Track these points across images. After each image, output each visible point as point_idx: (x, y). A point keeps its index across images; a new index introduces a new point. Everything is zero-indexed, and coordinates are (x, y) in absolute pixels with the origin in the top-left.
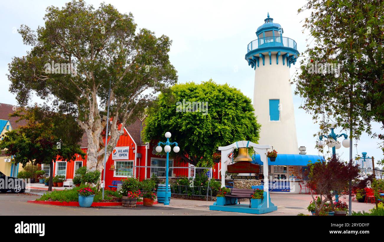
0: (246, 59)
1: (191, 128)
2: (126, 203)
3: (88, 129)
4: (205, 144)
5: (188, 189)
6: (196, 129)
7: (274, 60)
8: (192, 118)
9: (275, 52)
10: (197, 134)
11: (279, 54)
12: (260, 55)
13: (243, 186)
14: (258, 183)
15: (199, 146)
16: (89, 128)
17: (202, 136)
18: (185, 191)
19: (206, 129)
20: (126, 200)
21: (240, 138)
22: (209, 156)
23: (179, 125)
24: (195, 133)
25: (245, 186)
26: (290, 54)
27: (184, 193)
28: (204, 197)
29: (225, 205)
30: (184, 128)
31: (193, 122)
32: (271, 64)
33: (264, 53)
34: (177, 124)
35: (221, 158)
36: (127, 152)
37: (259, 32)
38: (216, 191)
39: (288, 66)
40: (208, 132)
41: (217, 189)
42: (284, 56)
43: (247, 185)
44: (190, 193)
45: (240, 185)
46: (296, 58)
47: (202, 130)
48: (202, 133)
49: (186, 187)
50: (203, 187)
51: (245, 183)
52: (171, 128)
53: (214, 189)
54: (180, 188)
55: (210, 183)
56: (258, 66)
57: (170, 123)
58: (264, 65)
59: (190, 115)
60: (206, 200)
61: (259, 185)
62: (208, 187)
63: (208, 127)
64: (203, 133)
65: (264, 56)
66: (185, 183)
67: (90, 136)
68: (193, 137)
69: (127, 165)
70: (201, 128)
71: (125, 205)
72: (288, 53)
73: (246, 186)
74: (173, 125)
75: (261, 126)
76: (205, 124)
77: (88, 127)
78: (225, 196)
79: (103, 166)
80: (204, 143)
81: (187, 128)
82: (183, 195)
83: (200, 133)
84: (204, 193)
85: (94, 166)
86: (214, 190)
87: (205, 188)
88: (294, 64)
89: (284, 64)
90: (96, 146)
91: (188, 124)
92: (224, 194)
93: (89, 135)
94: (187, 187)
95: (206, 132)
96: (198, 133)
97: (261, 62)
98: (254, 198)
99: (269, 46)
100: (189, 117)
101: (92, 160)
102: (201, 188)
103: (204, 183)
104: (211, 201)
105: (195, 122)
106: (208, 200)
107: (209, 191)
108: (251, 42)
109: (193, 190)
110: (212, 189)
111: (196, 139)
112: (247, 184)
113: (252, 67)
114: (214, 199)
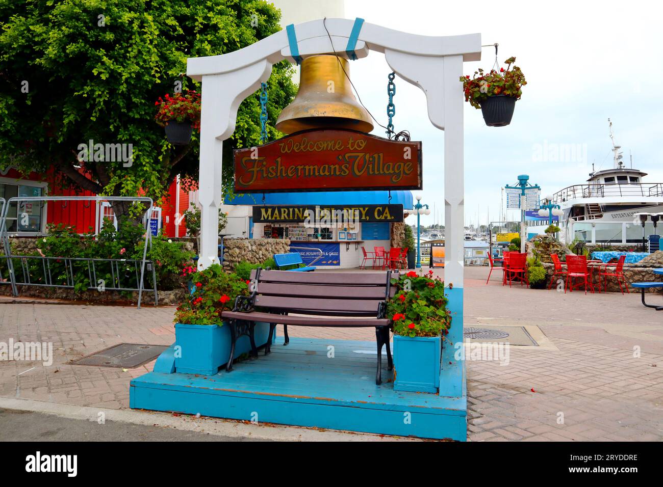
1: (81, 57)
4: (133, 121)
5: (76, 270)
6: (99, 60)
8: (83, 21)
10: (103, 77)
13: (250, 255)
14: (283, 247)
15: (114, 127)
17: (123, 88)
18: (64, 277)
19: (138, 64)
21: (250, 109)
24: (95, 72)
25: (255, 254)
27: (63, 281)
28: (131, 292)
29: (223, 368)
30: (51, 51)
31: (89, 34)
34: (30, 40)
38: (170, 271)
40: (147, 78)
41: (175, 268)
43: (261, 252)
44: (82, 281)
45: (243, 253)
47: (124, 67)
48: (124, 78)
49: (68, 264)
50: (127, 262)
51: (254, 247)
53: (164, 267)
54: (46, 266)
55: (148, 248)
60: (136, 304)
61: (285, 252)
62: (144, 261)
63: (145, 61)
64: (125, 76)
66: (63, 248)
68: (88, 88)
70: (121, 60)
73: (257, 256)
76: (134, 46)
78: (226, 319)
80: (131, 114)
81: (67, 55)
82: (60, 288)
83: (114, 77)
84: (129, 280)
86: (165, 270)
87: (132, 264)
91: (71, 38)
92: (217, 305)
94: (73, 261)
95: (139, 76)
96: (107, 76)
102: (121, 264)
103: (130, 248)
104: (152, 305)
106: (145, 304)
107: (148, 274)
109: (92, 273)
110: (156, 267)
111: (100, 96)
112: (260, 250)
114: (162, 300)
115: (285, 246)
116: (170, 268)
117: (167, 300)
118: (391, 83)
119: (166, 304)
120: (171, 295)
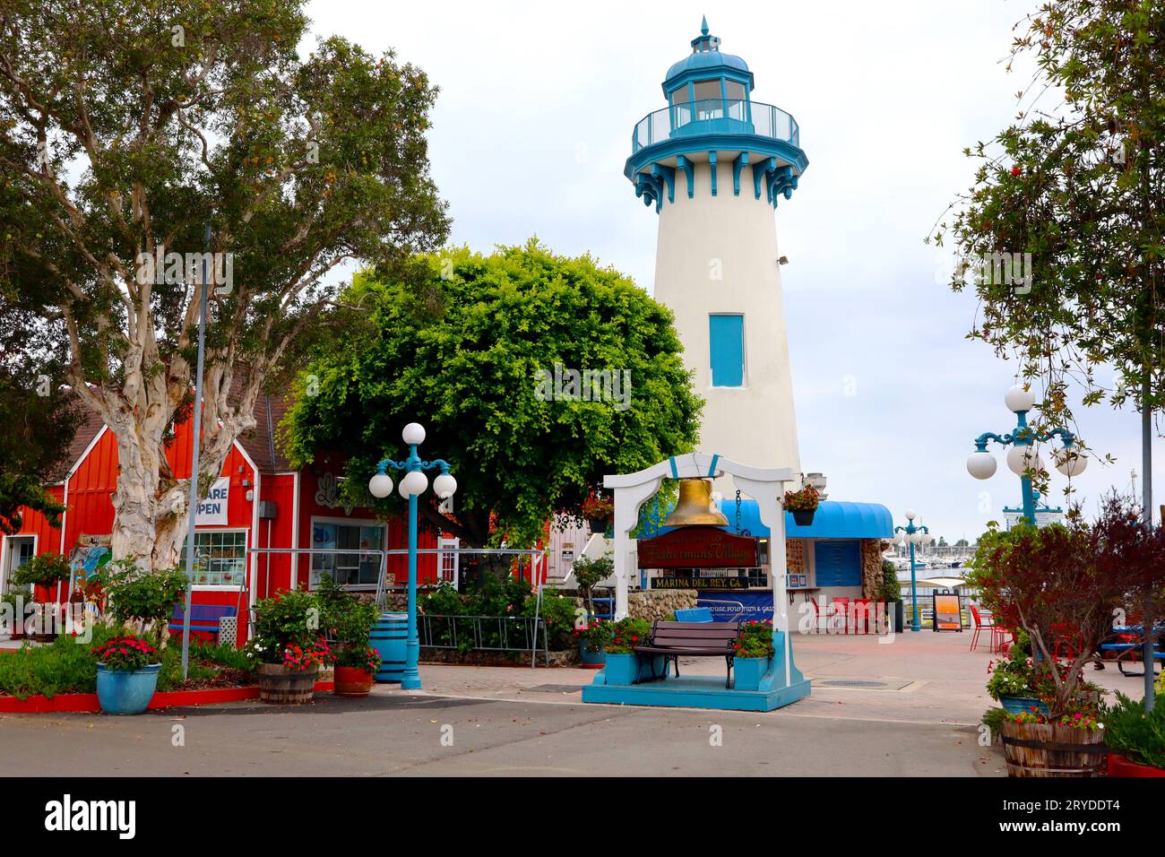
0: (627, 173)
1: (473, 410)
2: (277, 688)
3: (122, 410)
4: (519, 468)
5: (459, 629)
6: (491, 413)
7: (725, 181)
8: (475, 375)
9: (729, 152)
10: (496, 432)
11: (745, 159)
12: (680, 163)
13: (645, 612)
14: (688, 600)
15: (501, 476)
16: (127, 409)
17: (514, 439)
18: (447, 636)
19: (526, 413)
20: (276, 679)
21: (642, 444)
22: (533, 508)
23: (426, 400)
24: (488, 427)
25: (651, 609)
26: (779, 160)
27: (447, 641)
28: (519, 653)
29: (634, 683)
30: (448, 409)
31: (481, 388)
32: (714, 193)
33: (695, 154)
34: (422, 392)
35: (612, 514)
36: (222, 497)
37: (674, 84)
38: (561, 630)
39: (770, 201)
40: (535, 426)
42: (758, 168)
43: (659, 607)
44: (466, 641)
45: (638, 609)
46: (796, 177)
47: (514, 417)
48: (514, 429)
49: (451, 622)
50: (517, 620)
51: (650, 602)
52: (397, 409)
53: (554, 624)
54: (427, 625)
55: (540, 604)
56: (671, 199)
57: (395, 393)
58: (691, 195)
59: (470, 365)
60: (530, 666)
61: (691, 607)
62: (537, 618)
63: (532, 408)
64: (516, 427)
65: (691, 167)
66: (447, 606)
67: (126, 440)
68: (480, 441)
69: (222, 546)
70: (510, 410)
71: (275, 697)
72: (774, 158)
73: (654, 612)
74: (407, 399)
75: (703, 403)
76: (523, 394)
77: (121, 404)
78: (636, 651)
79: (174, 553)
80: (518, 462)
81: (460, 410)
82: (439, 649)
83: (506, 428)
84: (519, 639)
85: (144, 552)
86: (556, 628)
87: (521, 622)
88: (788, 197)
89: (758, 196)
90: (152, 475)
91: (463, 394)
92: (631, 642)
93: (126, 436)
94: (457, 620)
95: (528, 424)
96: (499, 429)
97: (681, 185)
98: (746, 656)
99: (710, 133)
100: (468, 371)
101: (135, 532)
102: (509, 622)
103: (518, 604)
104: (544, 667)
105: (488, 390)
106: (537, 666)
107: (540, 632)
108: (649, 115)
109: (478, 632)
110: (547, 625)
111: (490, 448)
112: (658, 604)
113: (648, 203)
114: (553, 661)
115: (691, 599)
116: (561, 626)
117: (558, 662)
118: (738, 497)
119: (557, 666)
120: (563, 656)
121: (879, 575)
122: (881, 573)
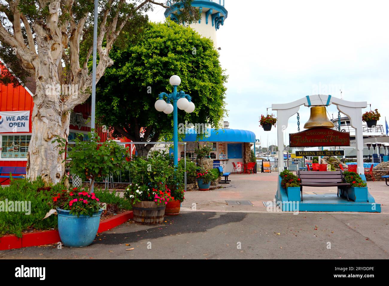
1: (160, 82)
2: (150, 216)
3: (46, 39)
7: (203, 18)
8: (160, 67)
9: (206, 8)
16: (48, 39)
20: (149, 211)
23: (136, 77)
31: (164, 72)
32: (199, 22)
34: (135, 73)
36: (26, 120)
42: (213, 16)
52: (123, 80)
57: (122, 73)
59: (158, 62)
69: (26, 141)
71: (148, 221)
74: (128, 76)
77: (45, 35)
89: (213, 25)
91: (155, 75)
92: (298, 181)
100: (157, 65)
105: (166, 73)
114: (188, 188)
117: (190, 188)
118: (339, 114)
119: (190, 190)
120: (192, 186)
121: (250, 155)
122: (250, 154)
